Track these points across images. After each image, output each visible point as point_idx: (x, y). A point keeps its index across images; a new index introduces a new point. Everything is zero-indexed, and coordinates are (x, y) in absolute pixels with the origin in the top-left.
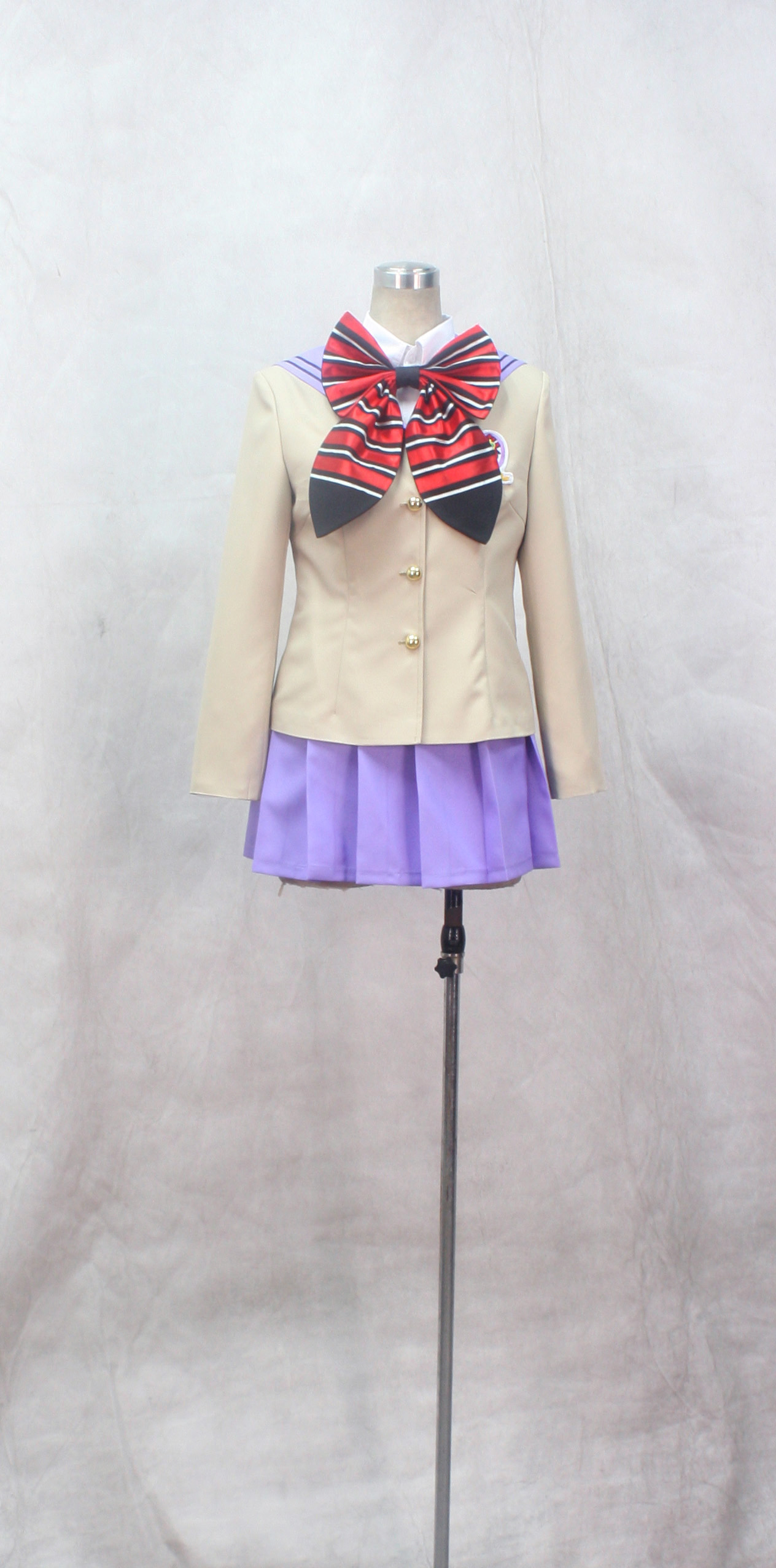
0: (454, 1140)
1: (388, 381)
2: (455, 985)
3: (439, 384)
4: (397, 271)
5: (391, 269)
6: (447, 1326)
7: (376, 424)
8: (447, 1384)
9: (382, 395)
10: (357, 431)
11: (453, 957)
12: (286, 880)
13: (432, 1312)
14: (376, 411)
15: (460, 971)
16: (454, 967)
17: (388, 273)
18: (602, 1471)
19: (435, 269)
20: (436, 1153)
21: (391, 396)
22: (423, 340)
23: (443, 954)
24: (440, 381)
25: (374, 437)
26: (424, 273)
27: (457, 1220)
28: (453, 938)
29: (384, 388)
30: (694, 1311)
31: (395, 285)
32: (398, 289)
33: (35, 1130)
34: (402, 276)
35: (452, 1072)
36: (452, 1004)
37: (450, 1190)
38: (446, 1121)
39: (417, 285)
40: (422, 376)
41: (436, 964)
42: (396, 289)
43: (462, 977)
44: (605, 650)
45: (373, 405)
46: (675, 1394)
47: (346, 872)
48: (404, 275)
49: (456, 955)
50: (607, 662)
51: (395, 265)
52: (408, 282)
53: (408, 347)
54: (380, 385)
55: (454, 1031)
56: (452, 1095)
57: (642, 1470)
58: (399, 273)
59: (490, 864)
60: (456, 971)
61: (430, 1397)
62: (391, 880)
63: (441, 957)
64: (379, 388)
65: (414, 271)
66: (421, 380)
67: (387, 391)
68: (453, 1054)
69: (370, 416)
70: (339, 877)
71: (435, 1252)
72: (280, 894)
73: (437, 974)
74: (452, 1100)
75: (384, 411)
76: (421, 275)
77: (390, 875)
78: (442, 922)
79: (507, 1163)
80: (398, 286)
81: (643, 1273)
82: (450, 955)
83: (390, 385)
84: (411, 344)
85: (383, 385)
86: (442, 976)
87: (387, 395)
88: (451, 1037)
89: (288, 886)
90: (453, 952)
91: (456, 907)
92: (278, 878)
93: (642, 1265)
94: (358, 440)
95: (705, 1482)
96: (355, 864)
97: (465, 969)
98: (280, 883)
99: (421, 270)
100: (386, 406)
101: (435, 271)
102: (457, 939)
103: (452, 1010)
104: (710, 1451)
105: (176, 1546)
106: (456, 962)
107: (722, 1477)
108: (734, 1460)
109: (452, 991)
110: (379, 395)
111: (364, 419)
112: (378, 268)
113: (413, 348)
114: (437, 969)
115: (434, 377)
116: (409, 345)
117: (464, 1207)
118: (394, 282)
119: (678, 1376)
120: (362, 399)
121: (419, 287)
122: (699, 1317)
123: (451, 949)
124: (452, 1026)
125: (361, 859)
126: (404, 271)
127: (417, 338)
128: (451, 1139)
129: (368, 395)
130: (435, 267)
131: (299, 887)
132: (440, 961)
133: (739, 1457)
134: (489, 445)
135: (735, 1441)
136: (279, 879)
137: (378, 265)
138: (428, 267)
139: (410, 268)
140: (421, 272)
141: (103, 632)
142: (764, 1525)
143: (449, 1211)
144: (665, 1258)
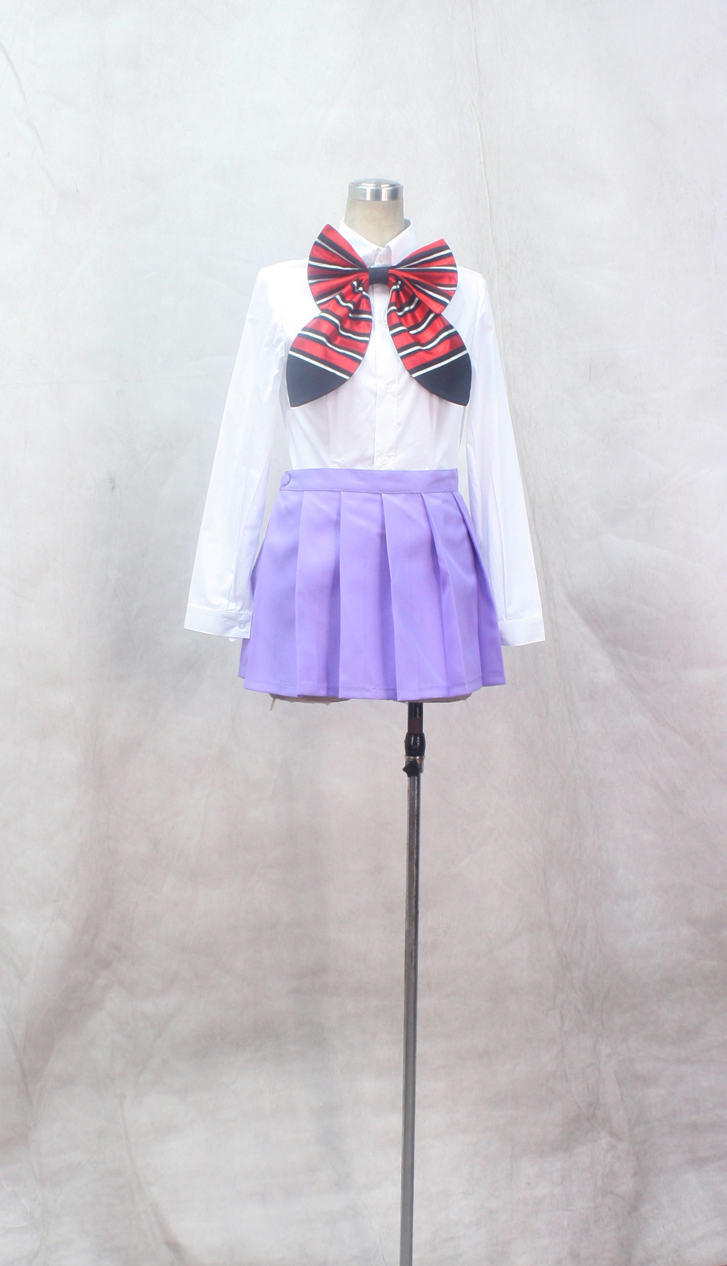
0: (417, 910)
1: (362, 280)
2: (416, 783)
3: (405, 281)
4: (367, 186)
5: (363, 184)
6: (411, 1066)
7: (350, 315)
9: (356, 291)
10: (332, 321)
12: (275, 696)
14: (350, 305)
15: (421, 771)
16: (417, 767)
17: (360, 187)
18: (528, 1184)
19: (399, 185)
20: (401, 920)
21: (364, 293)
22: (392, 244)
23: (408, 758)
24: (405, 278)
25: (347, 325)
26: (390, 188)
27: (419, 977)
28: (415, 743)
29: (359, 286)
30: (605, 1050)
31: (366, 197)
32: (368, 201)
33: (57, 901)
34: (372, 190)
36: (415, 799)
37: (413, 951)
38: (409, 896)
39: (384, 197)
40: (391, 275)
41: (403, 766)
42: (367, 201)
43: (422, 775)
45: (348, 299)
46: (588, 1119)
47: (328, 689)
48: (373, 190)
49: (418, 757)
51: (366, 181)
52: (377, 195)
53: (378, 249)
54: (355, 283)
55: (416, 822)
56: (415, 874)
57: (562, 1183)
58: (369, 188)
59: (452, 680)
60: (418, 771)
61: (396, 1121)
62: (368, 695)
63: (406, 760)
64: (354, 285)
65: (382, 186)
66: (390, 279)
67: (361, 289)
68: (416, 840)
69: (345, 309)
70: (323, 693)
71: (400, 1002)
72: (271, 709)
73: (405, 774)
74: (415, 877)
75: (357, 305)
76: (388, 190)
77: (368, 690)
80: (368, 198)
81: (562, 1018)
82: (413, 758)
83: (363, 284)
84: (381, 247)
85: (357, 283)
86: (408, 775)
87: (361, 292)
88: (414, 826)
89: (277, 700)
90: (415, 755)
91: (418, 717)
92: (268, 694)
93: (561, 1013)
94: (332, 328)
95: (612, 1193)
96: (338, 683)
98: (272, 699)
99: (388, 185)
100: (359, 301)
101: (400, 186)
102: (418, 744)
103: (415, 803)
105: (174, 1246)
106: (418, 763)
107: (626, 1188)
108: (636, 1174)
109: (415, 786)
110: (354, 291)
111: (340, 312)
112: (352, 183)
113: (383, 249)
114: (404, 770)
115: (400, 274)
116: (379, 247)
118: (365, 195)
119: (590, 1105)
120: (339, 295)
121: (386, 200)
122: (609, 1056)
123: (414, 753)
125: (343, 677)
126: (374, 186)
127: (387, 244)
129: (344, 291)
130: (400, 183)
131: (289, 702)
132: (406, 763)
133: (640, 1172)
135: (638, 1159)
136: (270, 696)
137: (352, 181)
138: (393, 183)
139: (378, 184)
140: (387, 187)
141: (113, 488)
142: (663, 1228)
143: (413, 971)
144: (580, 1007)
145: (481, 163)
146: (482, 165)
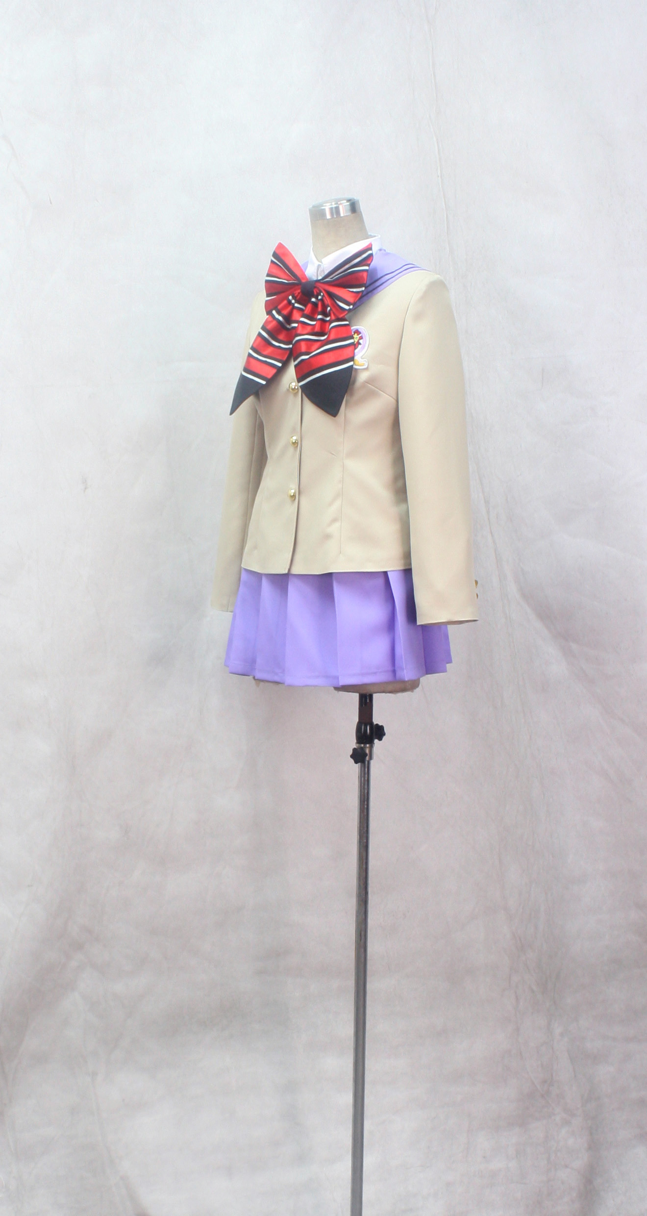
0: (366, 893)
1: (297, 293)
2: (366, 769)
3: (325, 292)
5: (324, 205)
6: (361, 1042)
8: (360, 1087)
11: (365, 747)
13: (349, 1030)
15: (371, 758)
16: (366, 755)
18: (484, 1157)
19: (357, 199)
20: (351, 903)
23: (358, 745)
24: (325, 290)
25: (281, 337)
27: (368, 957)
28: (366, 731)
30: (558, 1030)
35: (365, 838)
36: (364, 784)
37: (363, 933)
38: (359, 878)
40: (318, 287)
41: (351, 752)
43: (373, 763)
44: (487, 502)
45: (283, 312)
46: (542, 1096)
49: (368, 745)
50: (488, 512)
54: (290, 297)
55: (366, 806)
56: (364, 858)
57: (517, 1156)
60: (367, 758)
61: (347, 1098)
63: (355, 747)
64: (290, 299)
66: (314, 291)
67: (293, 301)
68: (365, 825)
69: (276, 322)
71: (351, 983)
73: (352, 761)
74: (364, 861)
75: (288, 316)
78: (357, 720)
79: (408, 912)
80: (328, 216)
81: (518, 999)
82: (362, 745)
83: (296, 297)
85: (293, 297)
86: (356, 762)
87: (293, 304)
88: (363, 812)
90: (365, 743)
91: (368, 708)
93: (516, 993)
95: (566, 1166)
97: (375, 756)
100: (291, 313)
102: (368, 733)
103: (364, 788)
104: (571, 1141)
106: (367, 751)
107: (580, 1162)
108: (590, 1148)
109: (365, 774)
110: (289, 305)
114: (352, 756)
115: (325, 287)
117: (374, 947)
119: (545, 1082)
120: (275, 309)
122: (562, 1035)
123: (363, 741)
124: (364, 802)
126: (333, 205)
128: (364, 892)
129: (281, 306)
130: (357, 197)
132: (354, 750)
133: (594, 1147)
134: (352, 338)
135: (591, 1134)
138: (350, 199)
139: (337, 201)
142: (613, 1200)
143: (362, 950)
144: (535, 988)
145: (438, 176)
146: (440, 178)
